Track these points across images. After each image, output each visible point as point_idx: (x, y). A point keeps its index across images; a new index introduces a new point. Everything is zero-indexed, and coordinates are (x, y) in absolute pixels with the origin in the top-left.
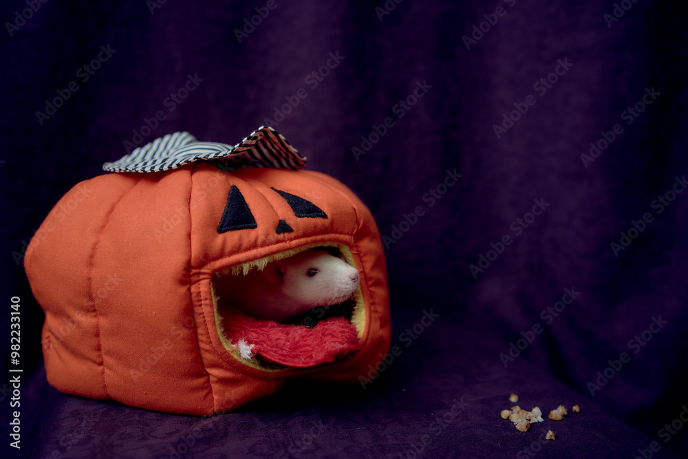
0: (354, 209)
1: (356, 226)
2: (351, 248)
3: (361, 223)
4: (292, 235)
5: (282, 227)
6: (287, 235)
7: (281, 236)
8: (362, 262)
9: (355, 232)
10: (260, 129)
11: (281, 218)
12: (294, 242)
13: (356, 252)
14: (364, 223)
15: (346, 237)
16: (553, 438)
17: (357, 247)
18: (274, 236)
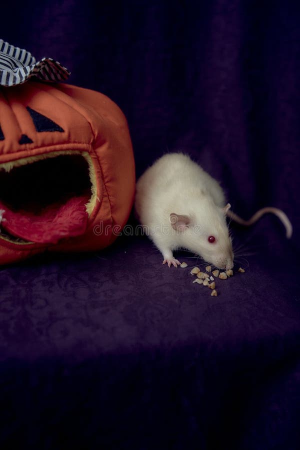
0: (89, 123)
1: (92, 136)
2: (90, 153)
3: (96, 133)
4: (32, 145)
5: (24, 140)
6: (28, 145)
7: (23, 146)
8: (99, 164)
9: (91, 141)
10: (43, 60)
11: (24, 132)
12: (34, 151)
13: (95, 157)
14: (98, 134)
15: (84, 146)
16: (216, 295)
17: (96, 152)
18: (16, 146)
